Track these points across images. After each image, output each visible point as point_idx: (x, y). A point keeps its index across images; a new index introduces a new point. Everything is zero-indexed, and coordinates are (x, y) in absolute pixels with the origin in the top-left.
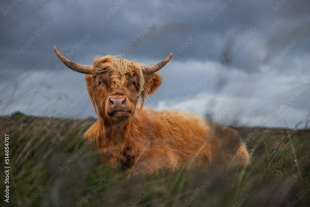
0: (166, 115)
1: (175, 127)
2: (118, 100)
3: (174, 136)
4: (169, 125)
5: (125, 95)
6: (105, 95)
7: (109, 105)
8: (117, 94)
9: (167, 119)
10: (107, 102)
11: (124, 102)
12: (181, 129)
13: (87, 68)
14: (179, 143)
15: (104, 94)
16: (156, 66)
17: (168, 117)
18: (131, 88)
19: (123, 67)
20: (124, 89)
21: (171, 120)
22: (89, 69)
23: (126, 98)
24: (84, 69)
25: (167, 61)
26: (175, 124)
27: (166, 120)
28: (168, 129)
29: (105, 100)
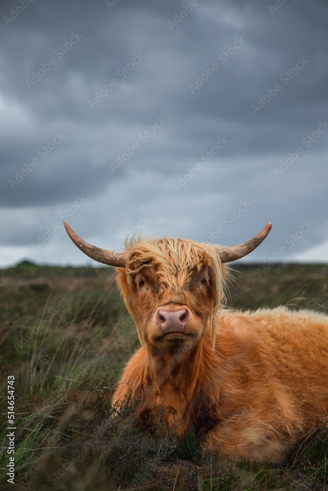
0: (266, 323)
1: (283, 344)
2: (173, 313)
3: (284, 361)
4: (273, 341)
5: (186, 305)
6: (151, 304)
7: (157, 323)
8: (171, 302)
9: (269, 331)
10: (154, 318)
11: (183, 317)
12: (296, 347)
13: (121, 256)
14: (294, 373)
15: (149, 303)
16: (243, 246)
17: (270, 327)
18: (198, 291)
19: (183, 255)
20: (183, 293)
21: (275, 331)
22: (124, 258)
23: (187, 311)
24: (116, 258)
25: (263, 237)
26: (284, 338)
27: (267, 334)
28: (272, 350)
29: (151, 313)
